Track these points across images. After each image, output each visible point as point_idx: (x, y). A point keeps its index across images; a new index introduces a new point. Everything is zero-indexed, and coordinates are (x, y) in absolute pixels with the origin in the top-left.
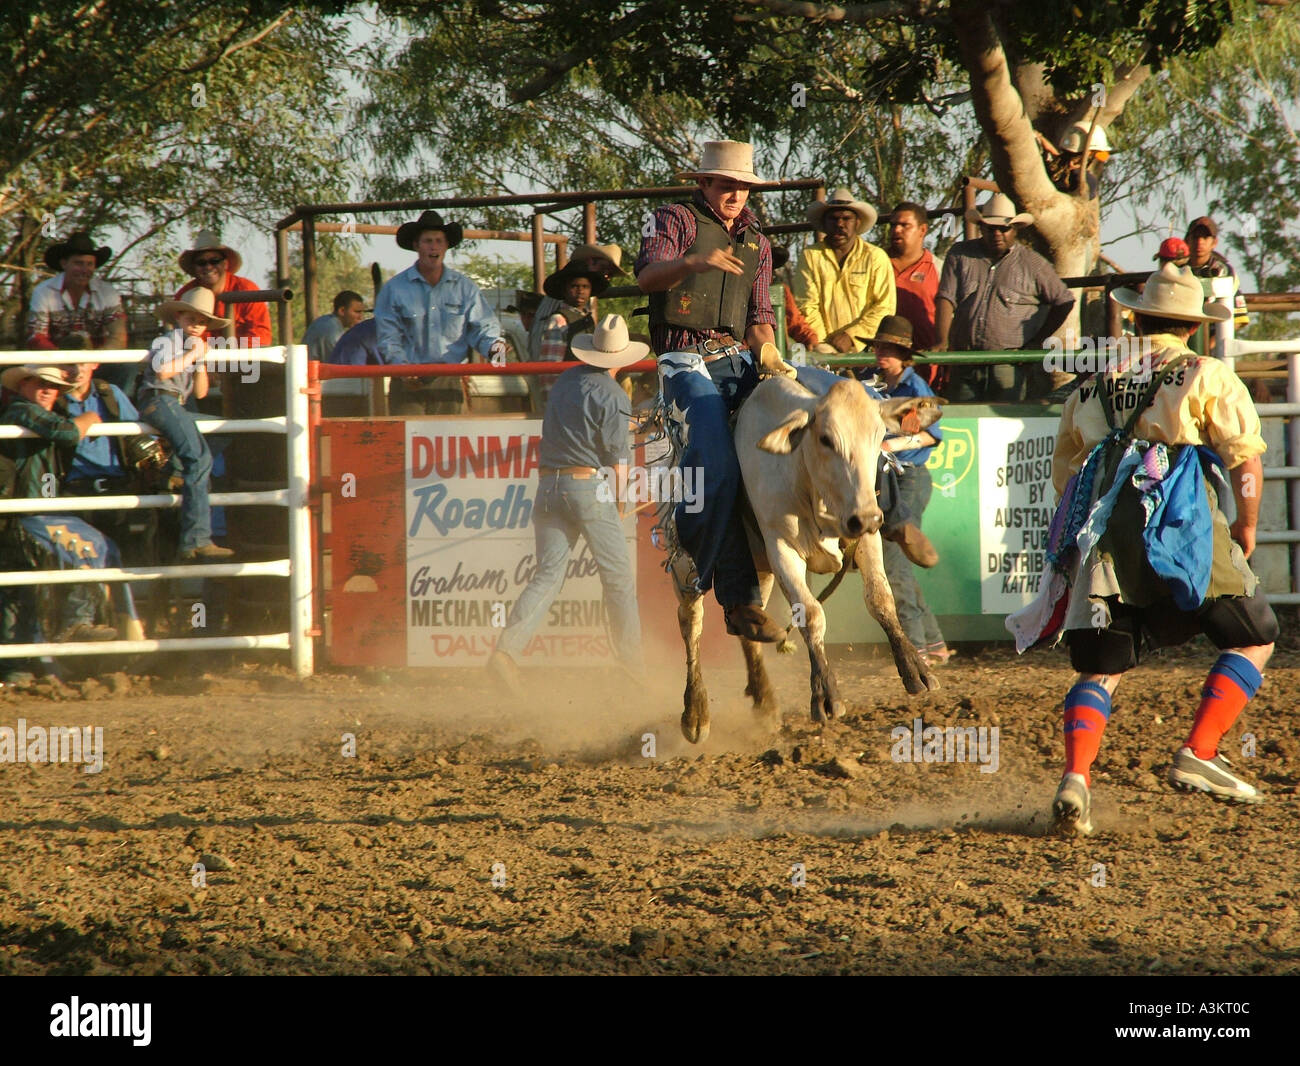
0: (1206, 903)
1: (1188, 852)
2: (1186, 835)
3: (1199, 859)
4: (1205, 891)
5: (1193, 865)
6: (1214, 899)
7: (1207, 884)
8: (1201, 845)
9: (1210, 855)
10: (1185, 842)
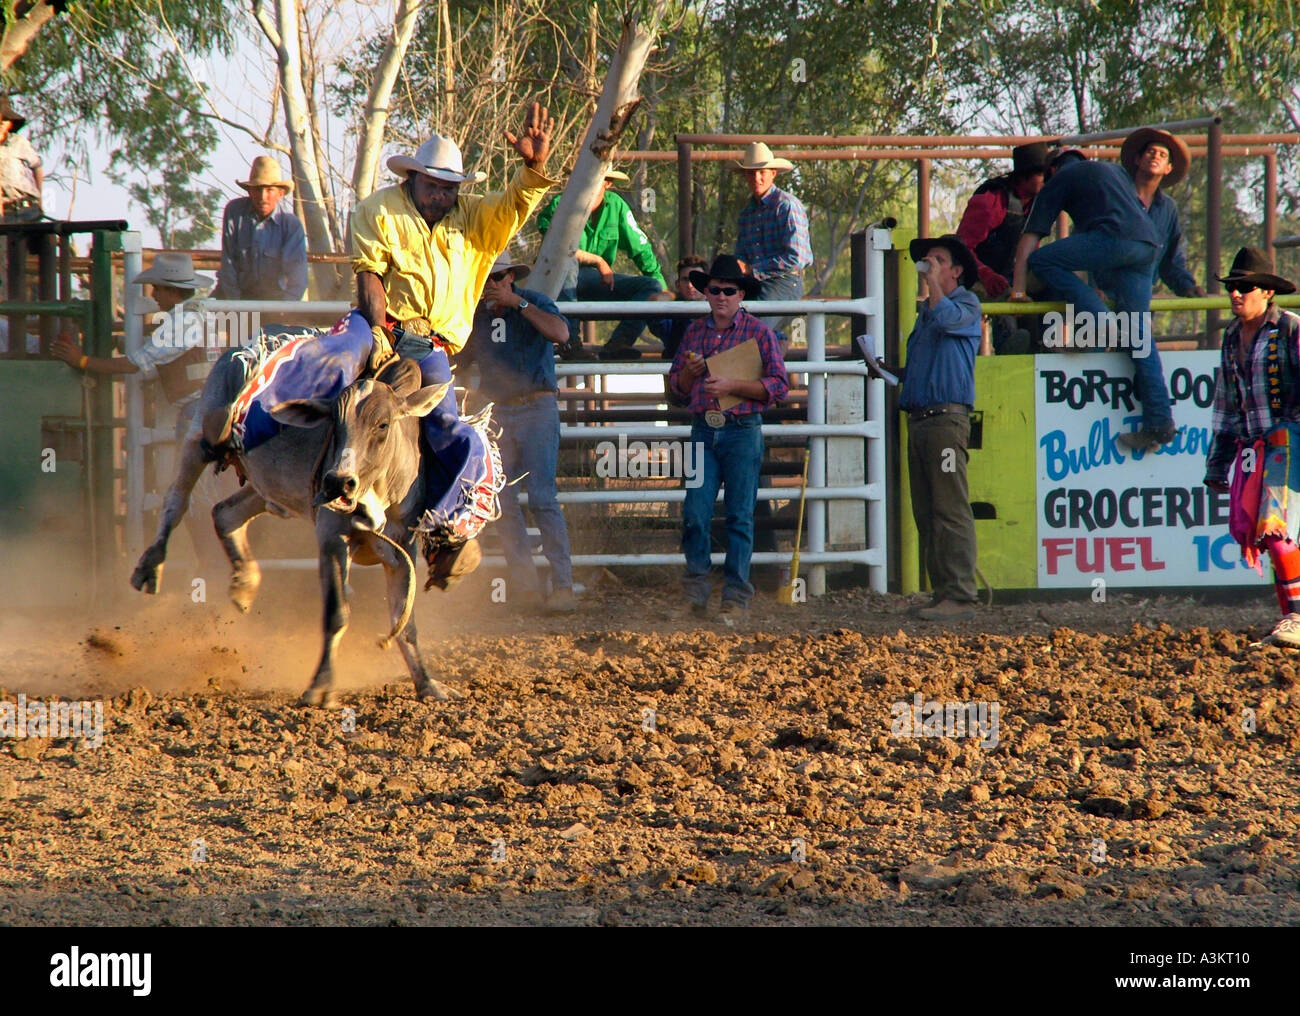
0: (106, 882)
1: (88, 830)
2: (87, 812)
3: (99, 837)
4: (104, 870)
5: (93, 843)
6: (115, 878)
7: (106, 864)
8: (101, 822)
9: (111, 833)
10: (85, 820)
